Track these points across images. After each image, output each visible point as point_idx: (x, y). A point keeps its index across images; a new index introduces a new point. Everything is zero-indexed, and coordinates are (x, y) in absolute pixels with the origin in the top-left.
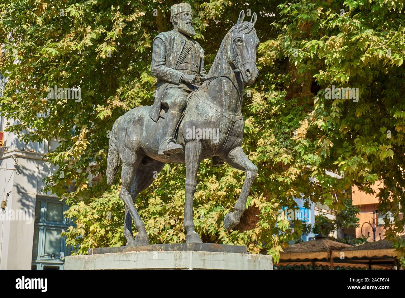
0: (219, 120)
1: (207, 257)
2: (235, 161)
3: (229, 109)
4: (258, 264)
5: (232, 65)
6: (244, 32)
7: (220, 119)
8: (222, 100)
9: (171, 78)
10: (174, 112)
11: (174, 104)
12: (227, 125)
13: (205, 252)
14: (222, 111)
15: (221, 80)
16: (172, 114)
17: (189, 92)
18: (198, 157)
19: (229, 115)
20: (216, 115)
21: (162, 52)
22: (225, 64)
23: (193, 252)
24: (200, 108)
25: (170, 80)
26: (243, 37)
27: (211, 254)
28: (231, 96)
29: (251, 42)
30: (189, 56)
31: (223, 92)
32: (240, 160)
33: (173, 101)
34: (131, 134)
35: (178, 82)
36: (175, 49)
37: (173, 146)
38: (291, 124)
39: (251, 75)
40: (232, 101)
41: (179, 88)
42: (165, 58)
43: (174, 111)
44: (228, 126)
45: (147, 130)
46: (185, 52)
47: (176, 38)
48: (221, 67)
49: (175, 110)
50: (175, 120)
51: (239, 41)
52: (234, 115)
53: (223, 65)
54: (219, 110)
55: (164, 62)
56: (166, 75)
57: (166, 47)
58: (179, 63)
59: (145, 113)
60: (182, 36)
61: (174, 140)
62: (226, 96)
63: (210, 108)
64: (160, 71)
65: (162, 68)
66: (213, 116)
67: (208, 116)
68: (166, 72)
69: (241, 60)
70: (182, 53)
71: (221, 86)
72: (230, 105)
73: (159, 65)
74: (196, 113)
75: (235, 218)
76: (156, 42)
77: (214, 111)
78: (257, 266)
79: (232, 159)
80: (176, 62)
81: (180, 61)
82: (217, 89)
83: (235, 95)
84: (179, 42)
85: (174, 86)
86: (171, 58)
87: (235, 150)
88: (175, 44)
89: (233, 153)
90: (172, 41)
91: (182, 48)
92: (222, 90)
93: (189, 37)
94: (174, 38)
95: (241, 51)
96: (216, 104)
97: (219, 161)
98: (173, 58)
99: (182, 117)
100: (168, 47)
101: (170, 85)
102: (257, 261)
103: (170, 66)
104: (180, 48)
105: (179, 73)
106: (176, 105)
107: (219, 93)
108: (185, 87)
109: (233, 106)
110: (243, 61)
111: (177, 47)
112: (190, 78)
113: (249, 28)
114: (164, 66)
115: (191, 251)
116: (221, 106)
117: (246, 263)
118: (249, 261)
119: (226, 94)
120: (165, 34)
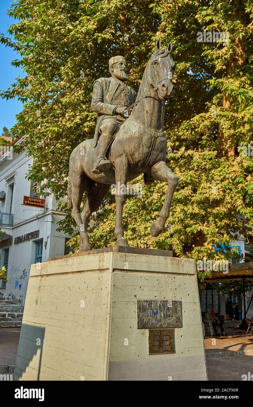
1: (128, 259)
2: (159, 173)
3: (150, 126)
4: (181, 267)
5: (152, 86)
6: (160, 56)
7: (142, 134)
8: (144, 119)
9: (106, 111)
10: (105, 135)
11: (106, 128)
12: (149, 139)
13: (127, 254)
14: (144, 128)
15: (143, 102)
16: (104, 136)
17: (121, 121)
18: (125, 171)
19: (151, 131)
20: (139, 131)
21: (99, 91)
22: (146, 88)
23: (113, 253)
24: (126, 128)
25: (105, 113)
26: (160, 59)
27: (133, 256)
28: (152, 114)
29: (167, 64)
30: (122, 95)
31: (145, 111)
32: (163, 172)
33: (105, 126)
34: (76, 161)
35: (111, 114)
36: (110, 89)
37: (103, 162)
39: (167, 89)
40: (154, 119)
41: (113, 118)
42: (103, 96)
44: (150, 141)
45: (88, 156)
46: (118, 91)
47: (111, 81)
48: (143, 91)
49: (106, 133)
50: (106, 141)
51: (155, 63)
52: (156, 131)
53: (145, 89)
54: (142, 127)
55: (101, 100)
56: (101, 108)
57: (103, 88)
58: (113, 100)
59: (88, 144)
60: (118, 80)
61: (106, 158)
62: (147, 114)
63: (134, 126)
64: (97, 106)
65: (98, 104)
66: (136, 132)
67: (131, 133)
68: (102, 106)
69: (158, 79)
70: (116, 91)
71: (143, 106)
72: (151, 123)
73: (96, 102)
74: (123, 132)
75: (160, 224)
76: (95, 85)
77: (137, 128)
78: (181, 269)
79: (156, 171)
80: (111, 99)
81: (115, 98)
82: (140, 110)
83: (156, 114)
84: (114, 84)
85: (109, 116)
86: (107, 96)
87: (159, 164)
88: (110, 86)
89: (157, 166)
90: (108, 84)
91: (116, 88)
92: (144, 110)
93: (122, 80)
94: (110, 81)
96: (139, 123)
97: (149, 180)
98: (109, 96)
99: (112, 139)
100: (104, 89)
101: (106, 117)
102: (180, 264)
103: (106, 102)
104: (115, 88)
105: (113, 107)
106: (107, 129)
107: (141, 113)
108: (118, 117)
109: (154, 123)
110: (159, 79)
111: (112, 87)
112: (121, 110)
113: (165, 53)
114: (100, 102)
115: (112, 253)
116: (144, 123)
117: (170, 265)
118: (172, 264)
119: (147, 112)
120: (103, 78)
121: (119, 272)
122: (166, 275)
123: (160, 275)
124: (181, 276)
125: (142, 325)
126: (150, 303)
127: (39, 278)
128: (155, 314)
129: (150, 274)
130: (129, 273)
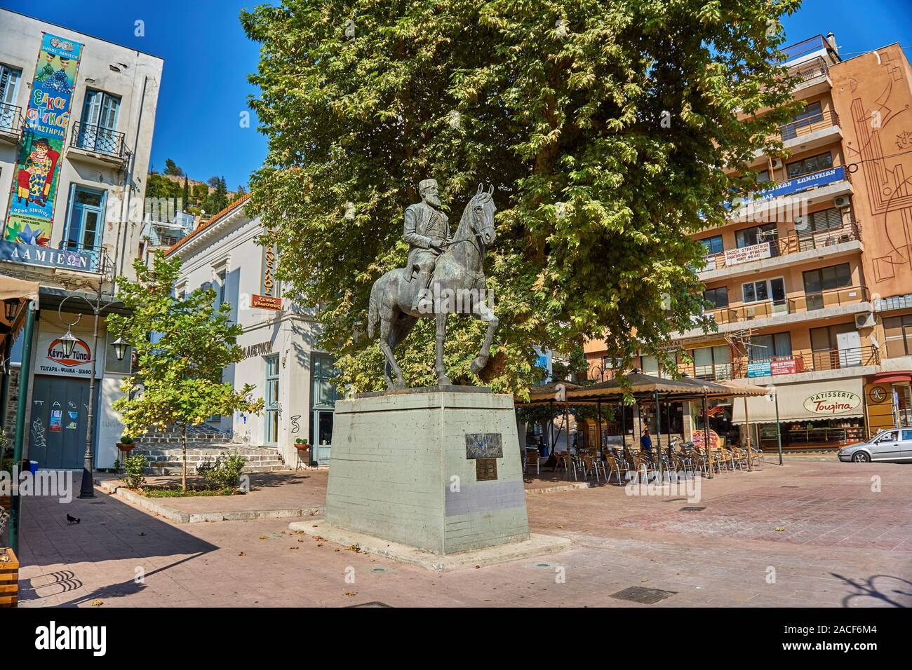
0: (464, 278)
1: (456, 397)
3: (472, 268)
4: (501, 402)
5: (474, 231)
6: (483, 201)
8: (466, 261)
9: (421, 243)
11: (424, 266)
12: (471, 282)
13: (455, 393)
14: (466, 271)
15: (464, 244)
16: (423, 274)
17: (437, 255)
19: (472, 274)
20: (461, 274)
21: (413, 221)
22: (467, 230)
24: (447, 269)
26: (483, 205)
27: (460, 394)
28: (473, 257)
29: (490, 210)
30: (436, 224)
31: (467, 254)
34: (388, 293)
36: (424, 218)
38: (528, 282)
39: (491, 239)
40: (475, 262)
41: (429, 252)
42: (416, 227)
43: (424, 272)
45: (401, 289)
46: (432, 220)
47: (424, 209)
48: (464, 232)
50: (426, 279)
51: (478, 209)
52: (477, 273)
54: (464, 269)
55: (415, 230)
56: (416, 240)
57: (416, 217)
58: (428, 231)
59: (399, 275)
60: (430, 207)
62: (469, 257)
63: (456, 268)
64: (412, 238)
65: (413, 236)
66: (458, 275)
67: (454, 275)
68: (417, 238)
70: (430, 221)
71: (465, 249)
72: (473, 265)
73: (410, 233)
74: (444, 272)
75: (480, 362)
76: (408, 213)
77: (459, 270)
78: (500, 404)
80: (425, 230)
81: (429, 228)
82: (461, 251)
83: (477, 256)
84: (428, 212)
85: (424, 250)
86: (421, 226)
90: (421, 211)
91: (430, 217)
92: (465, 252)
93: (435, 207)
95: (481, 218)
96: (460, 264)
99: (431, 276)
100: (418, 217)
101: (421, 250)
102: (500, 400)
103: (420, 233)
105: (428, 239)
106: (426, 267)
107: (463, 255)
108: (434, 251)
109: (475, 266)
110: (482, 226)
111: (425, 216)
112: (437, 243)
113: (487, 198)
114: (415, 234)
115: (442, 393)
116: (465, 266)
117: (491, 401)
118: (493, 400)
119: (469, 255)
120: (415, 205)
121: (449, 410)
122: (489, 411)
123: (483, 411)
124: (501, 411)
125: (470, 456)
126: (476, 436)
127: (350, 415)
128: (481, 445)
129: (474, 410)
130: (458, 410)
